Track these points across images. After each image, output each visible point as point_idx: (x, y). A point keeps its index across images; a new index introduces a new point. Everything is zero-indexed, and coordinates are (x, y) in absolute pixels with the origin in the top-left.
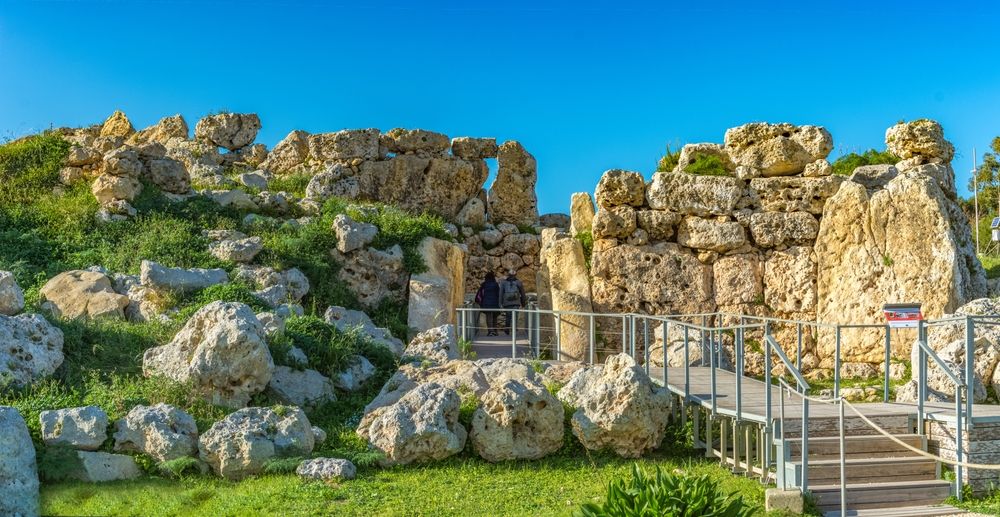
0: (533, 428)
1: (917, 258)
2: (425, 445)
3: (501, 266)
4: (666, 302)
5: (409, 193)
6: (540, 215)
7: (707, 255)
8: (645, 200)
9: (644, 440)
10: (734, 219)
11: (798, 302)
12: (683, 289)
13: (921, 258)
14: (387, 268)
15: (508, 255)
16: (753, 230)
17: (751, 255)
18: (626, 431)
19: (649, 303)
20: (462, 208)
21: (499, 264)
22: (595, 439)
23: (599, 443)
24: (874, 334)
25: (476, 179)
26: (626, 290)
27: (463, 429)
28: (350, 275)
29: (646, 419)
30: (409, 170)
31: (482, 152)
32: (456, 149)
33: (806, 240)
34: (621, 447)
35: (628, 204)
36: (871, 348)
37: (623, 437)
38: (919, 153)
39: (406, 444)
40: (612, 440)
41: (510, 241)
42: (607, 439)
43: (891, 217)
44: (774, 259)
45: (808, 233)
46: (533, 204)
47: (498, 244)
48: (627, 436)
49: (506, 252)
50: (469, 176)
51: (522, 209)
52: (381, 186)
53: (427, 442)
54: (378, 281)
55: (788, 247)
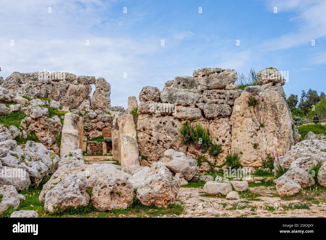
0: (119, 195)
1: (274, 124)
2: (71, 203)
3: (96, 127)
4: (168, 141)
5: (60, 97)
6: (112, 106)
7: (185, 122)
8: (160, 99)
9: (169, 201)
10: (196, 107)
11: (224, 141)
12: (175, 135)
13: (276, 123)
14: (52, 125)
15: (99, 122)
16: (204, 111)
17: (203, 122)
18: (162, 197)
19: (161, 141)
20: (81, 103)
21: (95, 126)
22: (147, 200)
23: (149, 202)
24: (256, 155)
25: (87, 92)
26: (152, 136)
27: (88, 195)
28: (37, 128)
29: (170, 191)
30: (60, 88)
31: (89, 81)
32: (79, 80)
33: (227, 116)
34: (159, 204)
35: (153, 100)
36: (255, 161)
37: (160, 200)
38: (271, 81)
39: (62, 202)
40: (155, 201)
41: (100, 116)
42: (152, 201)
43: (263, 107)
44: (213, 123)
45: (228, 112)
46: (109, 103)
47: (95, 118)
48: (162, 199)
49: (98, 121)
50: (84, 91)
51: (105, 104)
52: (49, 94)
53: (72, 201)
54: (49, 131)
55: (219, 119)
